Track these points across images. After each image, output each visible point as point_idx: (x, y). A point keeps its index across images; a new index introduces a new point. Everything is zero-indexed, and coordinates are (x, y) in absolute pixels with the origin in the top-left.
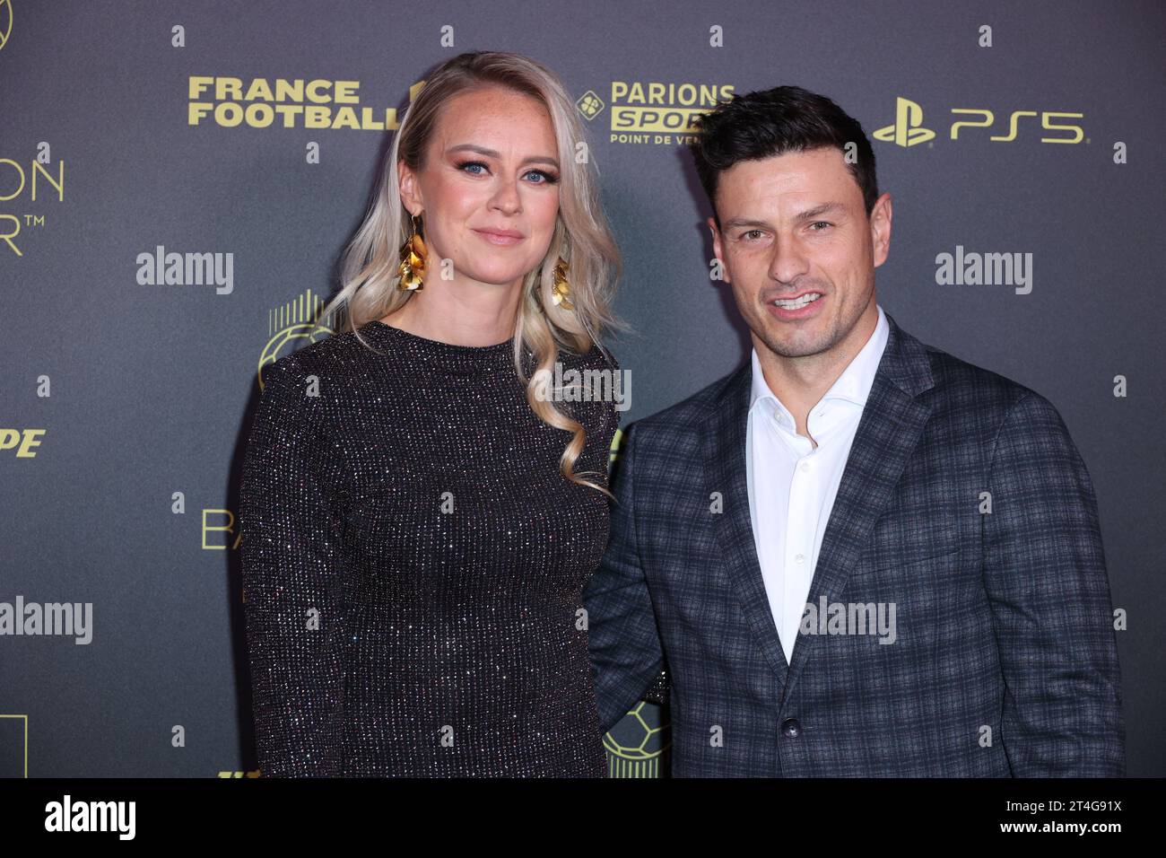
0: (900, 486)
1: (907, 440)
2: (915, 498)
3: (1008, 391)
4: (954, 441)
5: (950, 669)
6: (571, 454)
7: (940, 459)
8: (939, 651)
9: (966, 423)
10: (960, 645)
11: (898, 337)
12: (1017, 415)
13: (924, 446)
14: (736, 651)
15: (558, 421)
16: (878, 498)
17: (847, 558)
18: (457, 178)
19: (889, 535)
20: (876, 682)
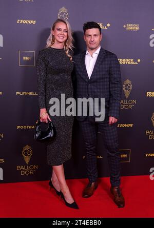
0: (102, 62)
1: (103, 57)
2: (103, 63)
3: (113, 54)
4: (107, 58)
5: (106, 80)
6: (71, 59)
7: (106, 59)
8: (105, 78)
9: (109, 56)
10: (107, 78)
11: (101, 48)
12: (114, 56)
13: (104, 58)
14: (84, 77)
15: (69, 56)
16: (100, 63)
17: (97, 68)
18: (57, 31)
19: (101, 66)
20: (98, 81)
